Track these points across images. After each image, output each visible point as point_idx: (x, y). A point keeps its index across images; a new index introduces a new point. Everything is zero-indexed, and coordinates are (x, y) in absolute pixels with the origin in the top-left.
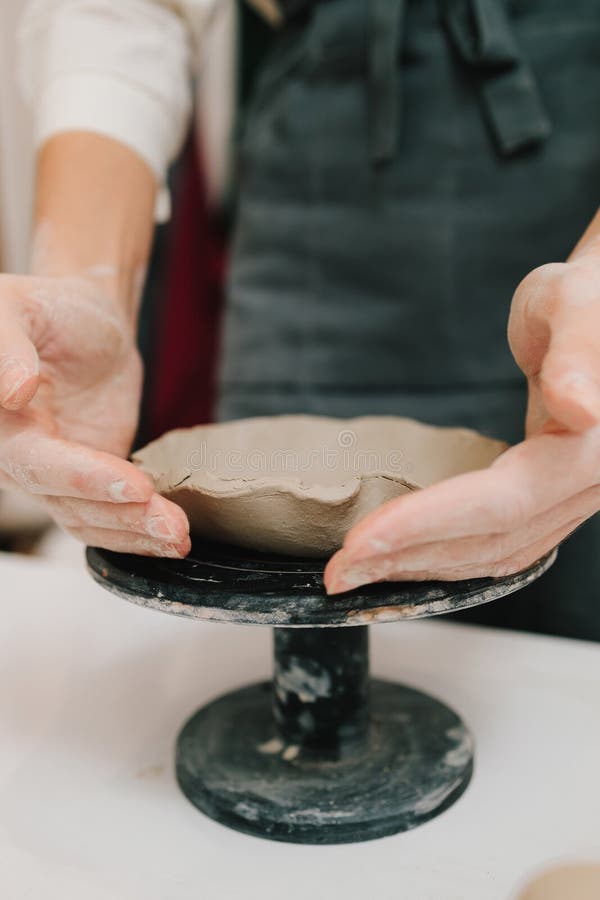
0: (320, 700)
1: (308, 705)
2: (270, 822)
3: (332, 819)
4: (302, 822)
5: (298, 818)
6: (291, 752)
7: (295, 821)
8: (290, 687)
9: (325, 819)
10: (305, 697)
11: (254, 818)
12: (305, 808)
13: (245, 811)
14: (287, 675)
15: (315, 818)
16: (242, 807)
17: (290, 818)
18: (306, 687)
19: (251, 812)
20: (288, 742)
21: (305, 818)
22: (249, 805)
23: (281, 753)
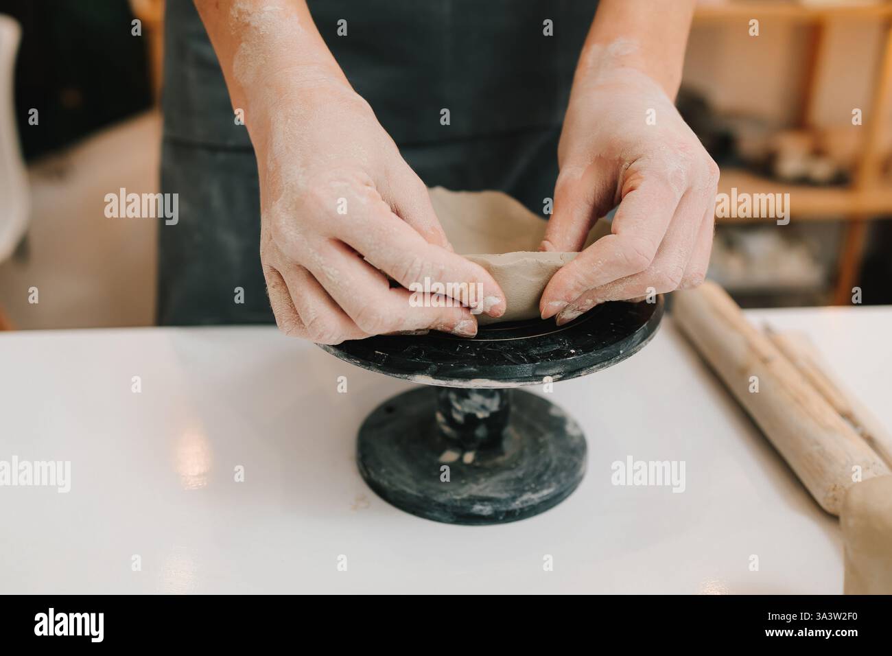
0: (493, 415)
1: (485, 420)
2: (501, 513)
3: (543, 497)
4: (525, 505)
5: (522, 503)
6: (469, 457)
7: (520, 506)
8: (467, 410)
9: (540, 498)
10: (481, 415)
11: (490, 513)
12: (521, 496)
13: (481, 510)
14: (467, 401)
15: (533, 500)
16: (477, 508)
17: (516, 505)
18: (483, 407)
19: (487, 510)
20: (464, 450)
21: (526, 502)
22: (482, 505)
23: (461, 459)
